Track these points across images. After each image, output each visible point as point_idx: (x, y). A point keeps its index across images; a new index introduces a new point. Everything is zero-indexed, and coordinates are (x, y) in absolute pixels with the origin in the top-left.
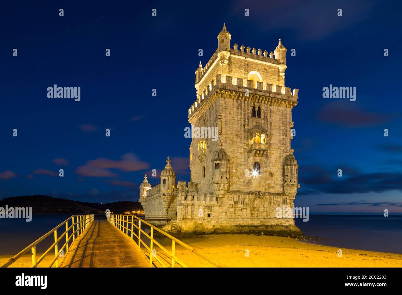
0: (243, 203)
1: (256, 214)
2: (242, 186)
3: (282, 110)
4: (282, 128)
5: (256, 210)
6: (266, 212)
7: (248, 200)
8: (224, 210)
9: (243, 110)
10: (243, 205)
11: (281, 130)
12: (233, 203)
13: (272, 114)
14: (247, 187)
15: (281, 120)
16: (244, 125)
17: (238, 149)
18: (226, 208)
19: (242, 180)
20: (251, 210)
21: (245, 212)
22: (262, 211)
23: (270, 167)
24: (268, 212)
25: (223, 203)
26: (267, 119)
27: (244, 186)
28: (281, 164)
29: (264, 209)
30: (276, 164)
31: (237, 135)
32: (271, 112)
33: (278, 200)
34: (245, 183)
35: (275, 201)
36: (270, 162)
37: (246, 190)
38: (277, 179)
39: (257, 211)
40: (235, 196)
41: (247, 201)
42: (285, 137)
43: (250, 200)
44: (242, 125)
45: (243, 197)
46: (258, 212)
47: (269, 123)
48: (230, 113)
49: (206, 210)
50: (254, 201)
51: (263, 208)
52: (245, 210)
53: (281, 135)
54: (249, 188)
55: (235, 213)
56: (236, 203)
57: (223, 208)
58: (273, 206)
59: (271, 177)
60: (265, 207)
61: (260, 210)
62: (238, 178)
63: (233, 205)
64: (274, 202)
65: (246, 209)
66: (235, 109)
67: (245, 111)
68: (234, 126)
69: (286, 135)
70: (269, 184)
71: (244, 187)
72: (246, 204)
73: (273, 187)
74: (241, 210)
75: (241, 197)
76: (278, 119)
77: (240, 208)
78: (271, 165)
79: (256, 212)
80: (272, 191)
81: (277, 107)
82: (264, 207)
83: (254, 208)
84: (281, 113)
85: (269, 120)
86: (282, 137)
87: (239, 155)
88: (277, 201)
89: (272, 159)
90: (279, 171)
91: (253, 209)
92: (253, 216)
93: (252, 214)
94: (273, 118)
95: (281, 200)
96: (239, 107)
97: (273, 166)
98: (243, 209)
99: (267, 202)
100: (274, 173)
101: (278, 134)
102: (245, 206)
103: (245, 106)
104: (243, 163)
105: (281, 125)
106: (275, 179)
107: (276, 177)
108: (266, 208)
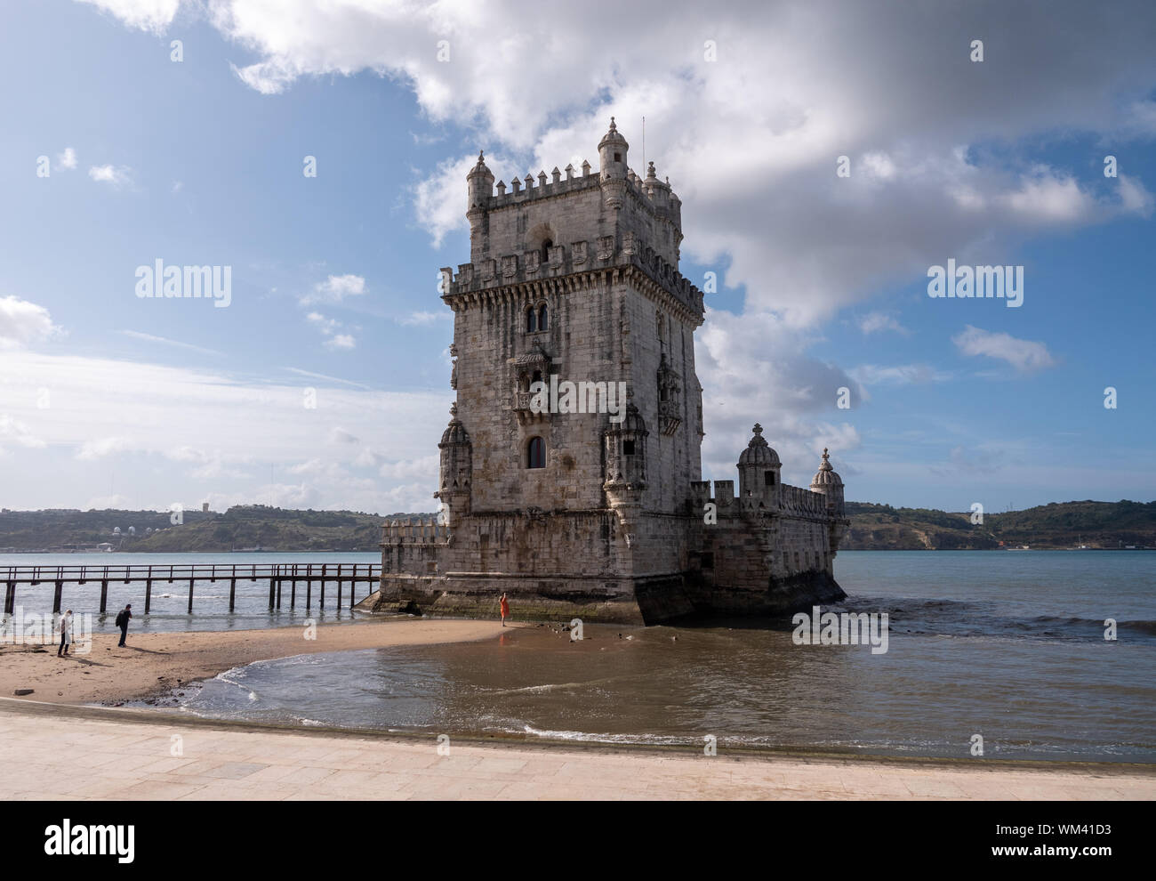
0: (501, 538)
1: (531, 566)
2: (499, 498)
3: (600, 296)
4: (598, 339)
5: (529, 555)
6: (557, 559)
7: (512, 530)
8: (459, 557)
9: (501, 324)
10: (499, 543)
11: (596, 345)
12: (477, 538)
13: (573, 313)
14: (508, 501)
15: (597, 319)
16: (504, 357)
17: (490, 414)
18: (463, 551)
19: (498, 485)
20: (519, 555)
21: (505, 561)
22: (547, 556)
23: (566, 445)
24: (562, 560)
25: (458, 540)
26: (559, 329)
27: (503, 498)
28: (597, 433)
29: (551, 553)
30: (582, 436)
31: (488, 384)
32: (568, 310)
33: (590, 528)
34: (506, 491)
35: (579, 532)
36: (566, 433)
37: (507, 508)
38: (584, 471)
39: (533, 557)
40: (482, 522)
41: (509, 533)
42: (607, 362)
43: (516, 530)
44: (500, 357)
45: (499, 525)
46: (537, 561)
47: (563, 336)
48: (474, 340)
49: (425, 555)
50: (526, 533)
51: (547, 550)
52: (505, 556)
53: (596, 357)
54: (513, 501)
55: (483, 563)
56: (485, 538)
57: (457, 551)
58: (574, 544)
59: (569, 469)
60: (553, 546)
61: (541, 556)
62: (491, 481)
63: (479, 544)
64: (576, 535)
65: (508, 552)
66: (485, 327)
67: (506, 325)
68: (481, 365)
69: (610, 356)
70: (563, 489)
71: (504, 502)
72: (508, 541)
73: (574, 495)
74: (496, 555)
75: (495, 524)
76: (587, 321)
77: (494, 552)
78: (568, 440)
79: (531, 560)
80: (572, 504)
81: (584, 293)
82: (550, 546)
83: (527, 549)
84: (595, 304)
85: (563, 330)
86: (598, 362)
87: (492, 428)
88: (585, 531)
89: (572, 423)
90: (590, 451)
91: (523, 551)
92: (524, 569)
93: (521, 565)
94: (573, 322)
95: (598, 529)
96: (494, 321)
97: (574, 441)
98: (501, 552)
99: (558, 533)
100: (578, 459)
101: (588, 358)
102: (505, 544)
103: (506, 314)
104: (501, 444)
105: (595, 333)
106: (580, 472)
107: (583, 467)
108: (555, 551)
